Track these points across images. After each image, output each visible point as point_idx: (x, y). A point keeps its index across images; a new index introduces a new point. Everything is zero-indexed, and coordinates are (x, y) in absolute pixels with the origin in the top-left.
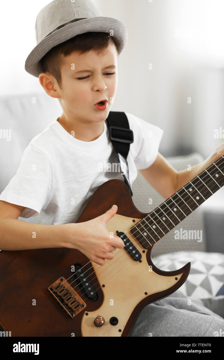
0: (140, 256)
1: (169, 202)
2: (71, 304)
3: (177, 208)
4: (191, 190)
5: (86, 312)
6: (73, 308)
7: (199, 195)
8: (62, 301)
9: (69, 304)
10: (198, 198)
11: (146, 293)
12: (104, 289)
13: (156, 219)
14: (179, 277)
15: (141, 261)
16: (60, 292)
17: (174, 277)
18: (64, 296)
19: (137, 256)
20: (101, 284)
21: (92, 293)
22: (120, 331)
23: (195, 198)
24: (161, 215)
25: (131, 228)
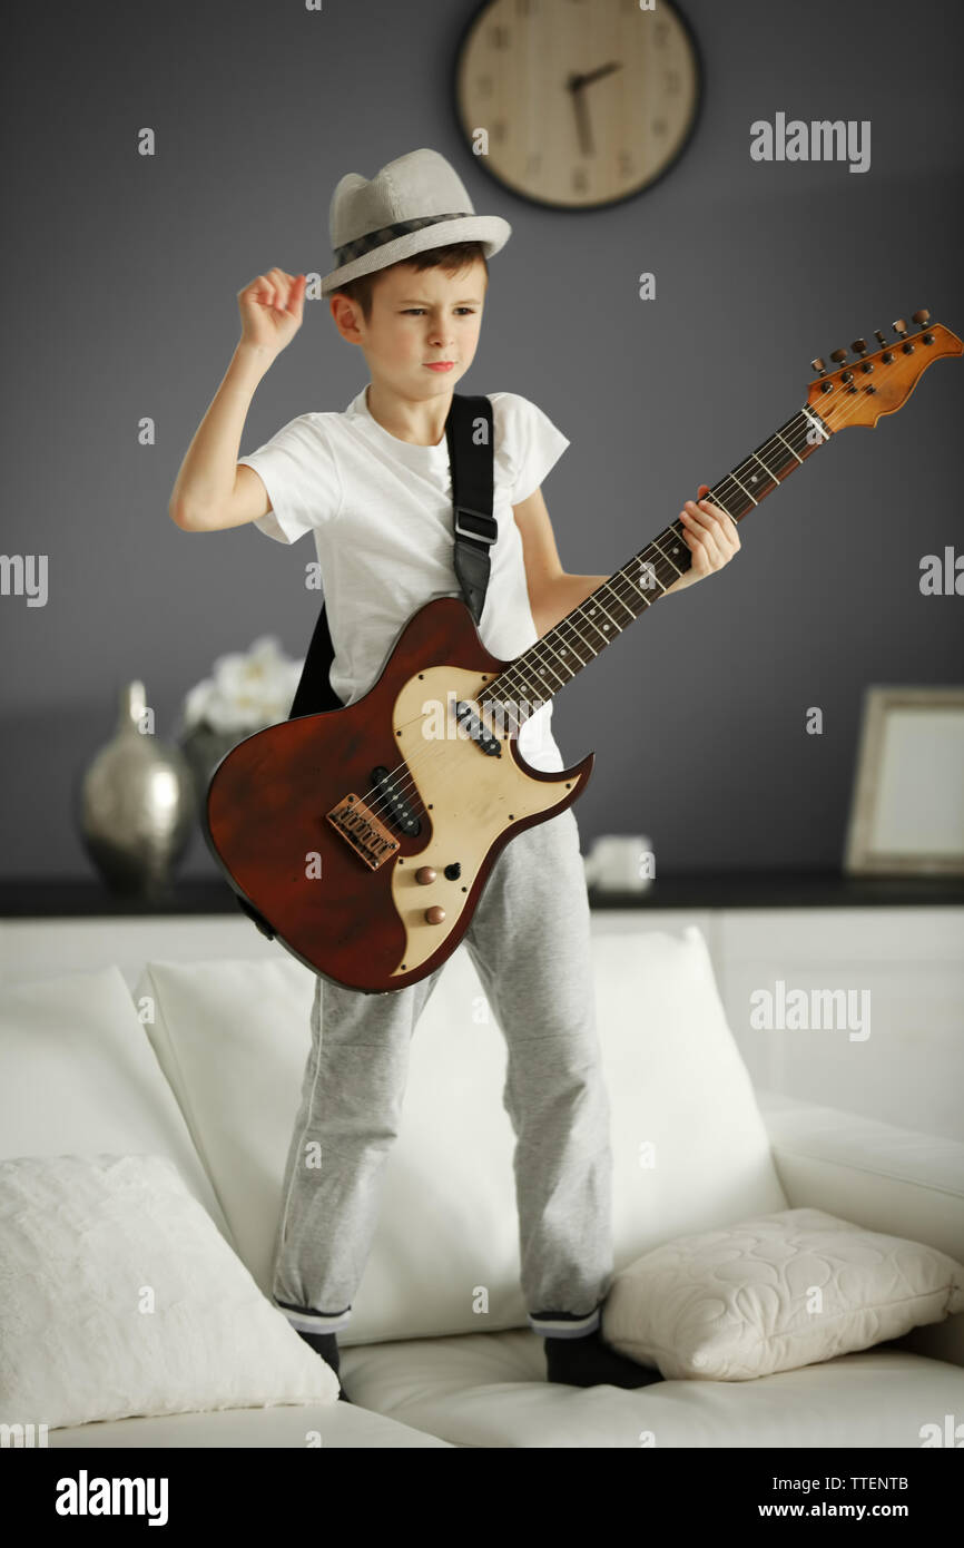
0: (499, 746)
1: (551, 638)
2: (372, 845)
3: (568, 650)
4: (592, 612)
5: (400, 858)
6: (376, 852)
7: (609, 622)
8: (355, 840)
9: (369, 846)
10: (606, 627)
11: (511, 817)
12: (430, 812)
13: (527, 674)
14: (574, 782)
15: (499, 756)
16: (350, 824)
17: (564, 784)
18: (358, 831)
19: (493, 747)
20: (427, 804)
21: (410, 823)
22: (464, 890)
23: (601, 629)
24: (537, 665)
25: (480, 694)
